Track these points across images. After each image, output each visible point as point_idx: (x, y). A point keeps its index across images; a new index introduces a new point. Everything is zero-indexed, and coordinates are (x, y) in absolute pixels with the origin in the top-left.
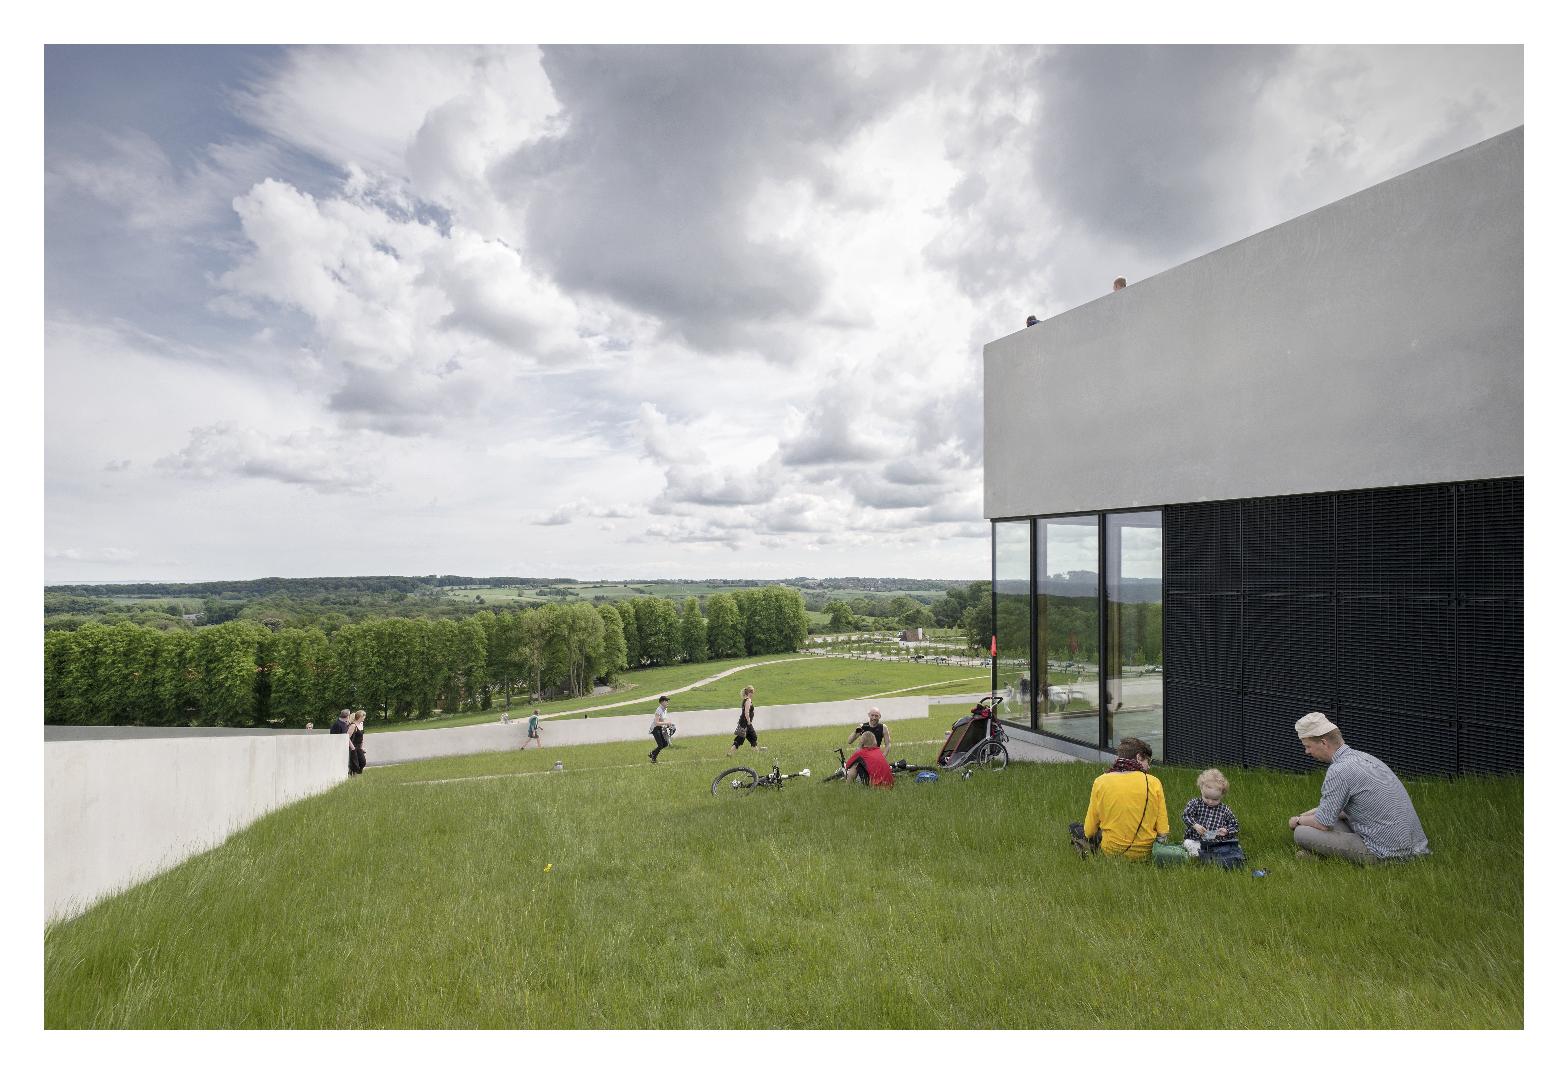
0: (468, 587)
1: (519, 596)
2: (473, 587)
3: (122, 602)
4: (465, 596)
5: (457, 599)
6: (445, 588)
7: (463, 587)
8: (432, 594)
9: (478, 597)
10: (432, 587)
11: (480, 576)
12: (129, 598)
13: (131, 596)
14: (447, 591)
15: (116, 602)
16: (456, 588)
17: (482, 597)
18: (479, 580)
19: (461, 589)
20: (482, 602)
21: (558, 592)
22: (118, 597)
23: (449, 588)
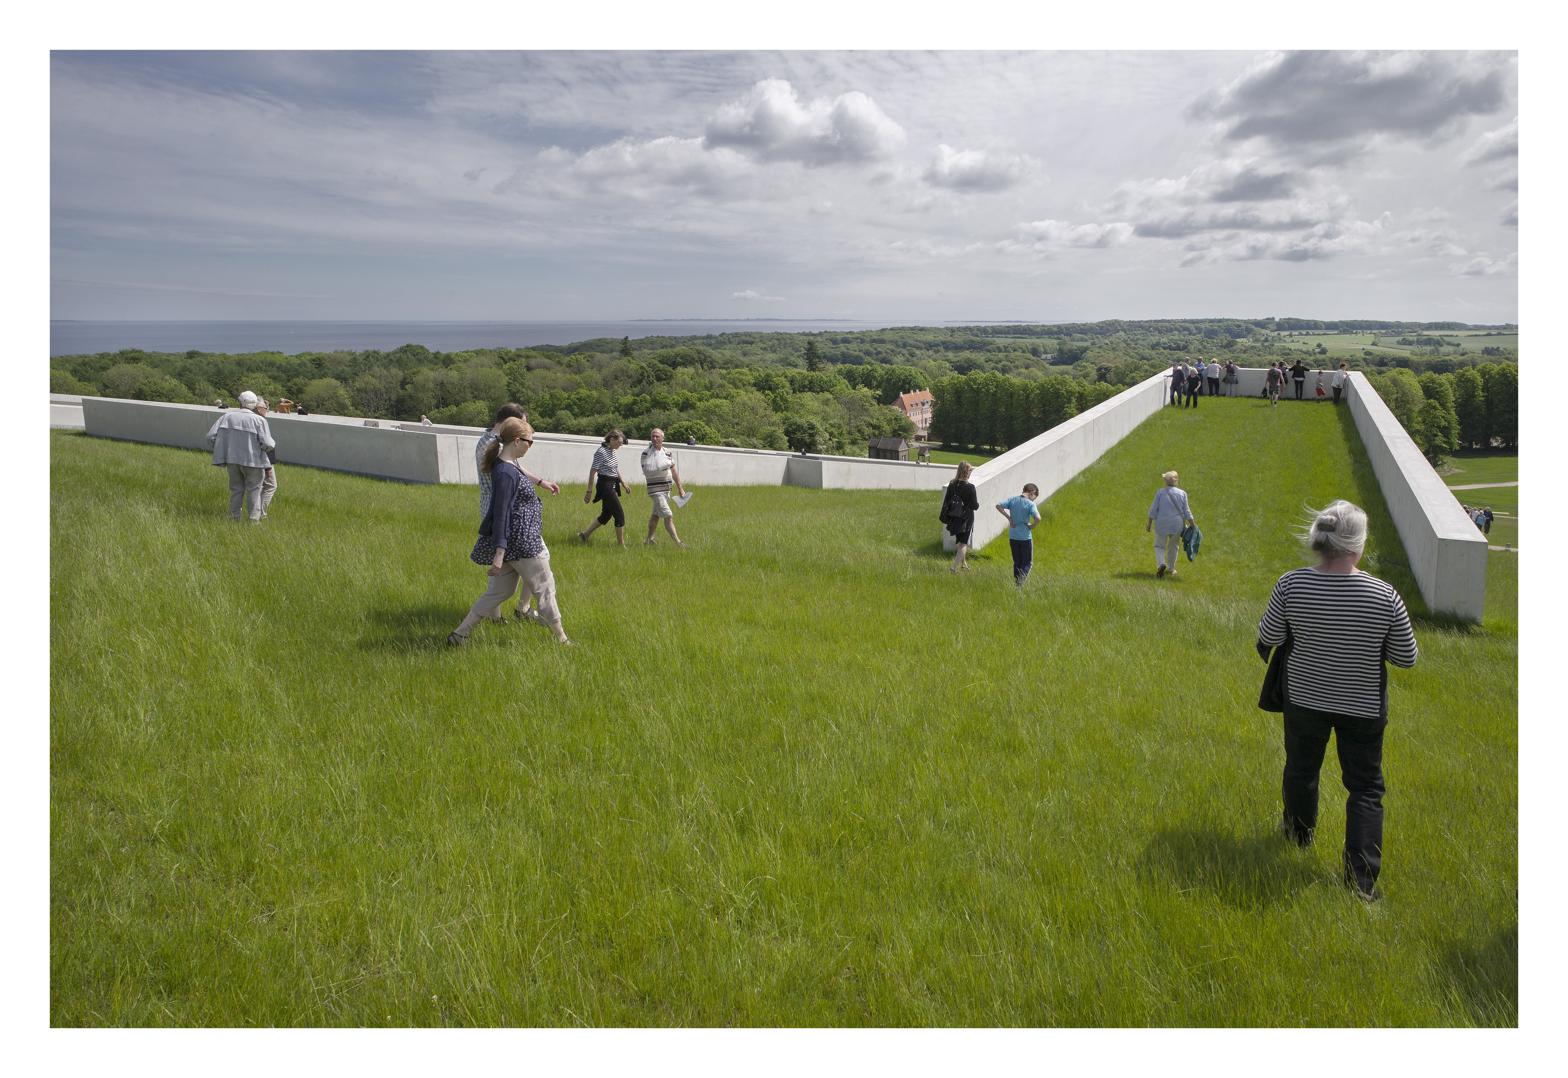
0: (1311, 332)
1: (1373, 344)
2: (1316, 332)
3: (1001, 341)
4: (1304, 343)
5: (1293, 346)
6: (1283, 333)
7: (1304, 332)
8: (1266, 340)
9: (1319, 346)
10: (1268, 332)
11: (1327, 319)
12: (1006, 337)
13: (1008, 336)
14: (1284, 336)
15: (997, 342)
16: (1294, 333)
17: (1324, 345)
18: (1325, 323)
19: (1301, 334)
20: (1324, 351)
21: (1429, 341)
22: (998, 337)
23: (1287, 333)
